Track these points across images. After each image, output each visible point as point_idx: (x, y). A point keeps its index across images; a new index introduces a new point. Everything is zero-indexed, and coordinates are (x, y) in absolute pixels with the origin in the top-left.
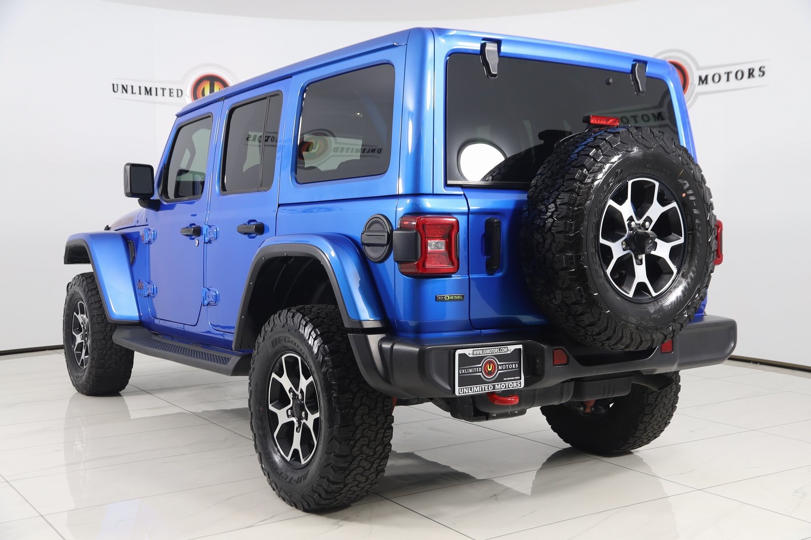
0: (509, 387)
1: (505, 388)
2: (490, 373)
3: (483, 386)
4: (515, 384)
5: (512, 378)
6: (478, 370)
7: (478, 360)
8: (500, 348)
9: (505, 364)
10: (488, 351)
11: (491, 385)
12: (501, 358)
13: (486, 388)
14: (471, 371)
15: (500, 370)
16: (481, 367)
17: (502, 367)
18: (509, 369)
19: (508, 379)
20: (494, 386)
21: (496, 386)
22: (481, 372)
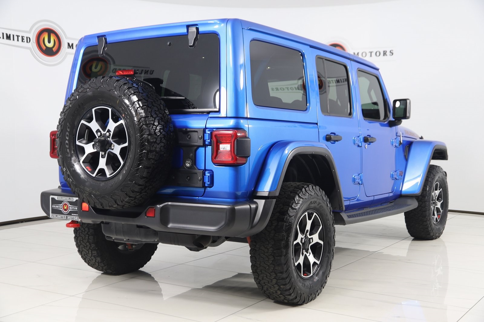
0: (73, 219)
1: (72, 219)
2: (65, 210)
3: (62, 215)
4: (76, 218)
5: (76, 215)
6: (59, 207)
7: (60, 202)
8: (69, 198)
9: (73, 207)
10: (64, 198)
11: (65, 216)
12: (71, 203)
13: (63, 217)
14: (57, 207)
15: (70, 209)
16: (62, 206)
17: (71, 208)
18: (74, 209)
19: (74, 215)
20: (67, 217)
21: (68, 217)
22: (62, 208)
